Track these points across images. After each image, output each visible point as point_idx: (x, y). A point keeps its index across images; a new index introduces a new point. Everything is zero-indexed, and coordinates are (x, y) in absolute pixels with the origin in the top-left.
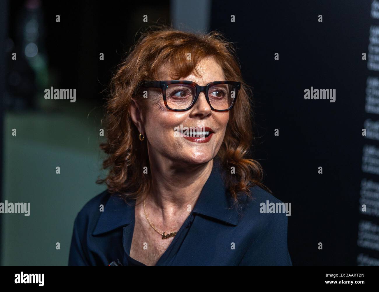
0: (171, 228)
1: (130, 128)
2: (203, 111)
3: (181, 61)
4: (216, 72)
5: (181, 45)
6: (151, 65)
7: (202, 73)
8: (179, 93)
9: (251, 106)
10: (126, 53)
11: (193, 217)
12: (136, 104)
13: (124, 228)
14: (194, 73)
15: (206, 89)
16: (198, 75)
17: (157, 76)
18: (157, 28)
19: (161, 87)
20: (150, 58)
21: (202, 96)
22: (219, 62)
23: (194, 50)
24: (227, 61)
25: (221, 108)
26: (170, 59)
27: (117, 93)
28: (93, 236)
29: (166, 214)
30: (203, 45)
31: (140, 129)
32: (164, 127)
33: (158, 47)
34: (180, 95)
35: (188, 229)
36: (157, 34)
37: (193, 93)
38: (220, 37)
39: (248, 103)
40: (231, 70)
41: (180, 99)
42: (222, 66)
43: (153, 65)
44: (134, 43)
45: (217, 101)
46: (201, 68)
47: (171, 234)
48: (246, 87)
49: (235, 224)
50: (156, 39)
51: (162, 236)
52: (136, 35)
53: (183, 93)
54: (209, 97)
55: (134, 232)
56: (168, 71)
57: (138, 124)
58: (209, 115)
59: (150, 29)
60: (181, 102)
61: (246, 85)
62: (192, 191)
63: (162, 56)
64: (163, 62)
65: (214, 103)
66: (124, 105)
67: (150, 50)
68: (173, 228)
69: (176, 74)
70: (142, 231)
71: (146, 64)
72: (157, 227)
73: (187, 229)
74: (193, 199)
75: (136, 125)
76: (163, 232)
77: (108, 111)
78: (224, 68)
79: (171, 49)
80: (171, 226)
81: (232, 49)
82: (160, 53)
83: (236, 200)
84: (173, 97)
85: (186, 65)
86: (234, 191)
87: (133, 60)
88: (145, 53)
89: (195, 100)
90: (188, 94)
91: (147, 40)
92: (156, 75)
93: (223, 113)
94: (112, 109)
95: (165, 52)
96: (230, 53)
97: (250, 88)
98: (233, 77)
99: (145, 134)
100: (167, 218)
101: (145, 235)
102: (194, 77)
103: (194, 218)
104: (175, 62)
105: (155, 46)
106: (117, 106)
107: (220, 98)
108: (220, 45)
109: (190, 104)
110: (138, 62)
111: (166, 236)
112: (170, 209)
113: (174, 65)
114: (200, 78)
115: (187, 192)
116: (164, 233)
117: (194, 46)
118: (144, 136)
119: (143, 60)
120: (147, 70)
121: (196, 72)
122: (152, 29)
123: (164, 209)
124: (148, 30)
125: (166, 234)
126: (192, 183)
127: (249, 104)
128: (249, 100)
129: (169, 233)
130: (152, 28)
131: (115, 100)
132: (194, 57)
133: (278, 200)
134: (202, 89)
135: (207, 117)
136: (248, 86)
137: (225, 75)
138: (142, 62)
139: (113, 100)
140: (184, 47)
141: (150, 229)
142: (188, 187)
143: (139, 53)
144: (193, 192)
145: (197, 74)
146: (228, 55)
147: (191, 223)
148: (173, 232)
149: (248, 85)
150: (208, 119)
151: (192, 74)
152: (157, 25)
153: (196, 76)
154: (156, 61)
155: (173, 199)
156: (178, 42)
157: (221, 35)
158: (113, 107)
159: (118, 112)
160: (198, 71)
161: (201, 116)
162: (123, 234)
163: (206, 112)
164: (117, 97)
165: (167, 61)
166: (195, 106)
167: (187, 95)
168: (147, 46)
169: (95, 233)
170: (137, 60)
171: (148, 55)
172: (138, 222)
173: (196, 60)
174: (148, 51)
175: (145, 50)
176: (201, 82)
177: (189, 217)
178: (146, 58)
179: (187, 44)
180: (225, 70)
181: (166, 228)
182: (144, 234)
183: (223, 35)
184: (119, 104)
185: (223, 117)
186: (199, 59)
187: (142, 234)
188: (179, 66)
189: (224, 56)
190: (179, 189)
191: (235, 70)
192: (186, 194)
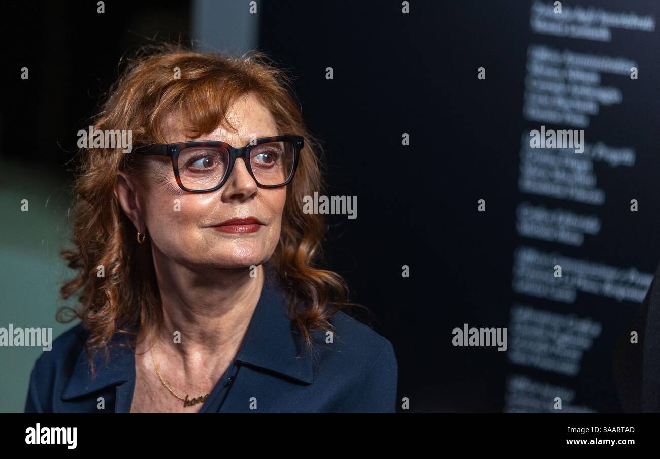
0: (200, 389)
1: (118, 223)
2: (243, 190)
3: (200, 107)
4: (260, 121)
5: (199, 79)
6: (149, 117)
7: (237, 123)
8: (201, 162)
9: (322, 174)
10: (105, 94)
11: (235, 368)
12: (128, 182)
13: (117, 387)
14: (223, 125)
15: (246, 152)
16: (231, 129)
17: (161, 134)
18: (156, 50)
19: (169, 154)
20: (147, 102)
21: (240, 164)
22: (264, 103)
23: (221, 85)
24: (278, 100)
25: (271, 183)
26: (181, 105)
27: (92, 165)
28: (63, 400)
29: (190, 365)
30: (236, 77)
31: (136, 225)
32: (179, 223)
33: (159, 83)
34: (202, 164)
35: (227, 388)
36: (157, 60)
37: (224, 160)
38: (264, 59)
39: (317, 169)
40: (286, 114)
41: (203, 172)
42: (269, 108)
43: (153, 116)
44: (118, 78)
45: (264, 170)
46: (235, 116)
47: (200, 398)
48: (312, 141)
49: (308, 381)
50: (154, 69)
51: (183, 402)
52: (119, 64)
53: (207, 161)
54: (252, 165)
55: (135, 395)
56: (178, 124)
57: (132, 215)
58: (253, 195)
59: (142, 51)
60: (204, 176)
61: (312, 137)
62: (232, 323)
63: (167, 100)
64: (170, 110)
65: (260, 175)
66: (106, 184)
67: (146, 90)
68: (202, 387)
69: (193, 129)
70: (147, 392)
71: (140, 114)
72: (173, 386)
73: (225, 390)
74: (234, 338)
75: (129, 216)
76: (185, 395)
77: (78, 196)
78: (274, 111)
79: (181, 87)
80: (198, 385)
81: (285, 80)
82: (163, 93)
83: (309, 342)
84: (191, 168)
85: (209, 113)
86: (304, 327)
87: (117, 109)
88: (137, 94)
89: (228, 171)
90: (216, 161)
91: (139, 72)
92: (159, 133)
93: (275, 190)
94: (86, 192)
95: (172, 93)
96: (282, 87)
97: (320, 142)
98: (290, 125)
99: (147, 232)
100: (192, 372)
101: (153, 399)
102: (224, 132)
103: (238, 370)
104: (189, 108)
105: (154, 82)
106: (94, 187)
107: (271, 166)
108: (264, 73)
109: (220, 179)
110: (127, 113)
111: (191, 402)
112: (197, 355)
113: (188, 114)
114: (235, 133)
115: (224, 324)
116: (187, 396)
117: (221, 79)
118: (144, 234)
119: (135, 106)
120: (142, 126)
121: (226, 124)
122: (145, 51)
123: (186, 356)
124: (139, 54)
125: (190, 399)
126: (231, 309)
127: (318, 172)
128: (318, 163)
129: (197, 397)
130: (145, 49)
131: (91, 176)
132: (222, 98)
133: (381, 337)
134: (240, 153)
135: (250, 199)
136: (315, 139)
137: (277, 123)
138: (133, 110)
139: (88, 177)
140: (204, 82)
141: (161, 389)
142: (224, 317)
143: (127, 95)
144: (234, 325)
145: (228, 127)
146: (279, 90)
147: (233, 378)
148: (203, 395)
149: (315, 137)
150: (252, 201)
151: (221, 126)
152: (154, 43)
153: (227, 130)
154: (157, 110)
155: (200, 338)
156: (193, 74)
157: (265, 56)
158: (89, 188)
159: (95, 197)
160: (230, 122)
161: (239, 197)
162: (115, 398)
163: (249, 191)
164: (93, 170)
165: (177, 108)
166: (229, 181)
167: (214, 163)
168: (141, 83)
169: (67, 395)
170: (125, 107)
171: (143, 98)
172: (142, 378)
173: (225, 103)
174: (142, 92)
175: (138, 89)
176: (235, 140)
177: (230, 369)
178: (140, 103)
179: (208, 76)
180: (276, 115)
181: (191, 388)
182: (151, 399)
183: (268, 57)
184: (98, 183)
185: (277, 198)
186: (231, 100)
187: (147, 398)
188: (197, 115)
189: (272, 92)
190: (210, 320)
191: (292, 114)
192: (222, 328)
